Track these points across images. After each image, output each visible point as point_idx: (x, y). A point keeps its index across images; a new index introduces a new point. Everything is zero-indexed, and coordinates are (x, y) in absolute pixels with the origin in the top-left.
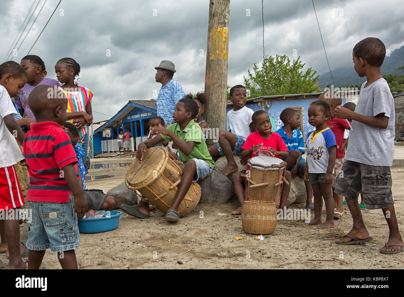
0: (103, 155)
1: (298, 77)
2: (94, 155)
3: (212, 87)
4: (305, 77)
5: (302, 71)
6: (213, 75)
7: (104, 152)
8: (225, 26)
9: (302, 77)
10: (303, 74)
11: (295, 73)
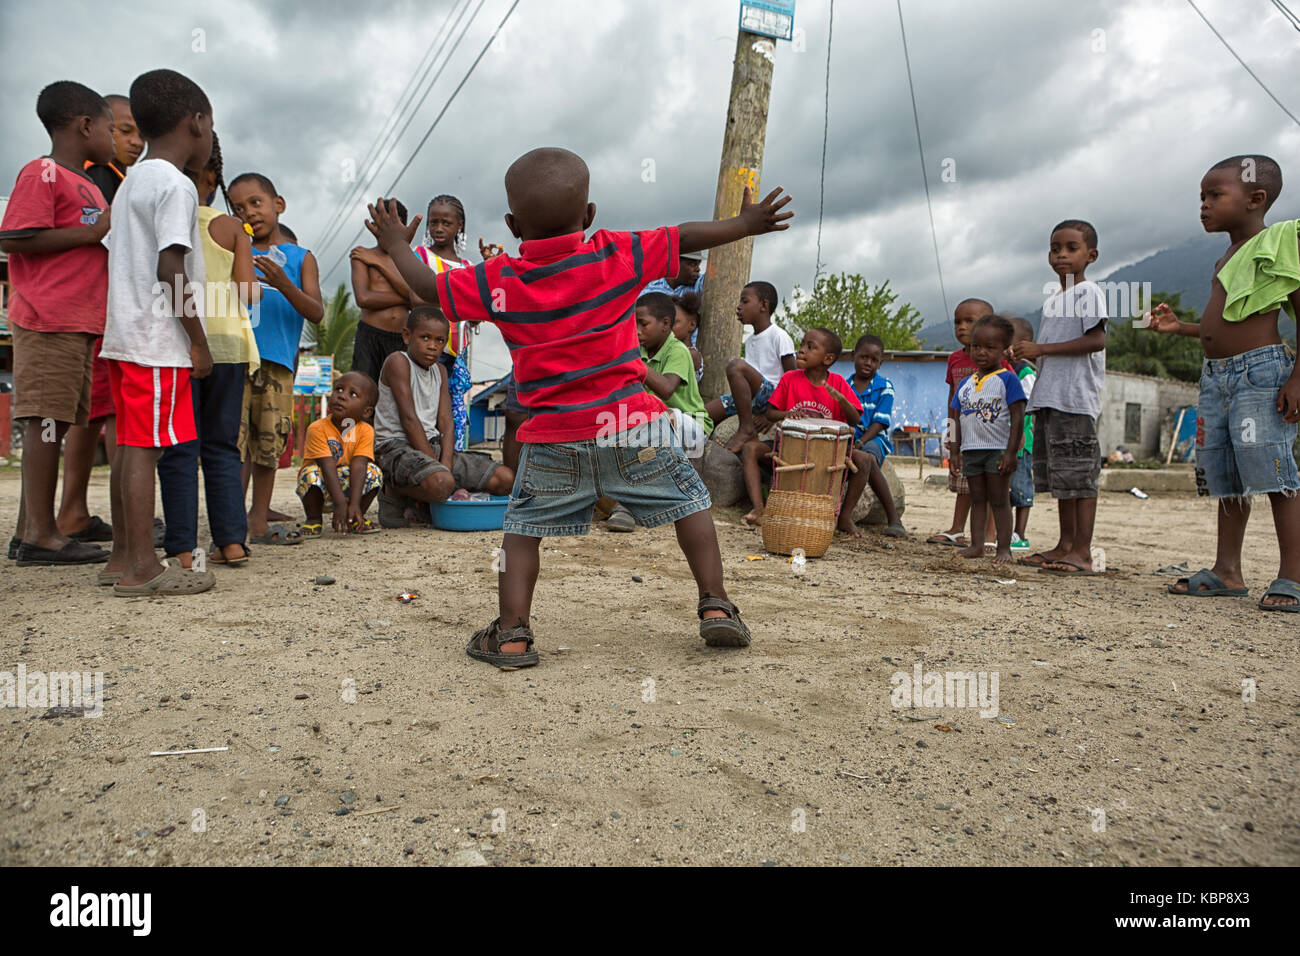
0: (485, 446)
1: (881, 320)
2: (470, 445)
3: (718, 282)
4: (896, 320)
5: (891, 310)
6: (722, 260)
7: (489, 440)
8: (755, 167)
9: (891, 320)
10: (892, 315)
11: (876, 311)
